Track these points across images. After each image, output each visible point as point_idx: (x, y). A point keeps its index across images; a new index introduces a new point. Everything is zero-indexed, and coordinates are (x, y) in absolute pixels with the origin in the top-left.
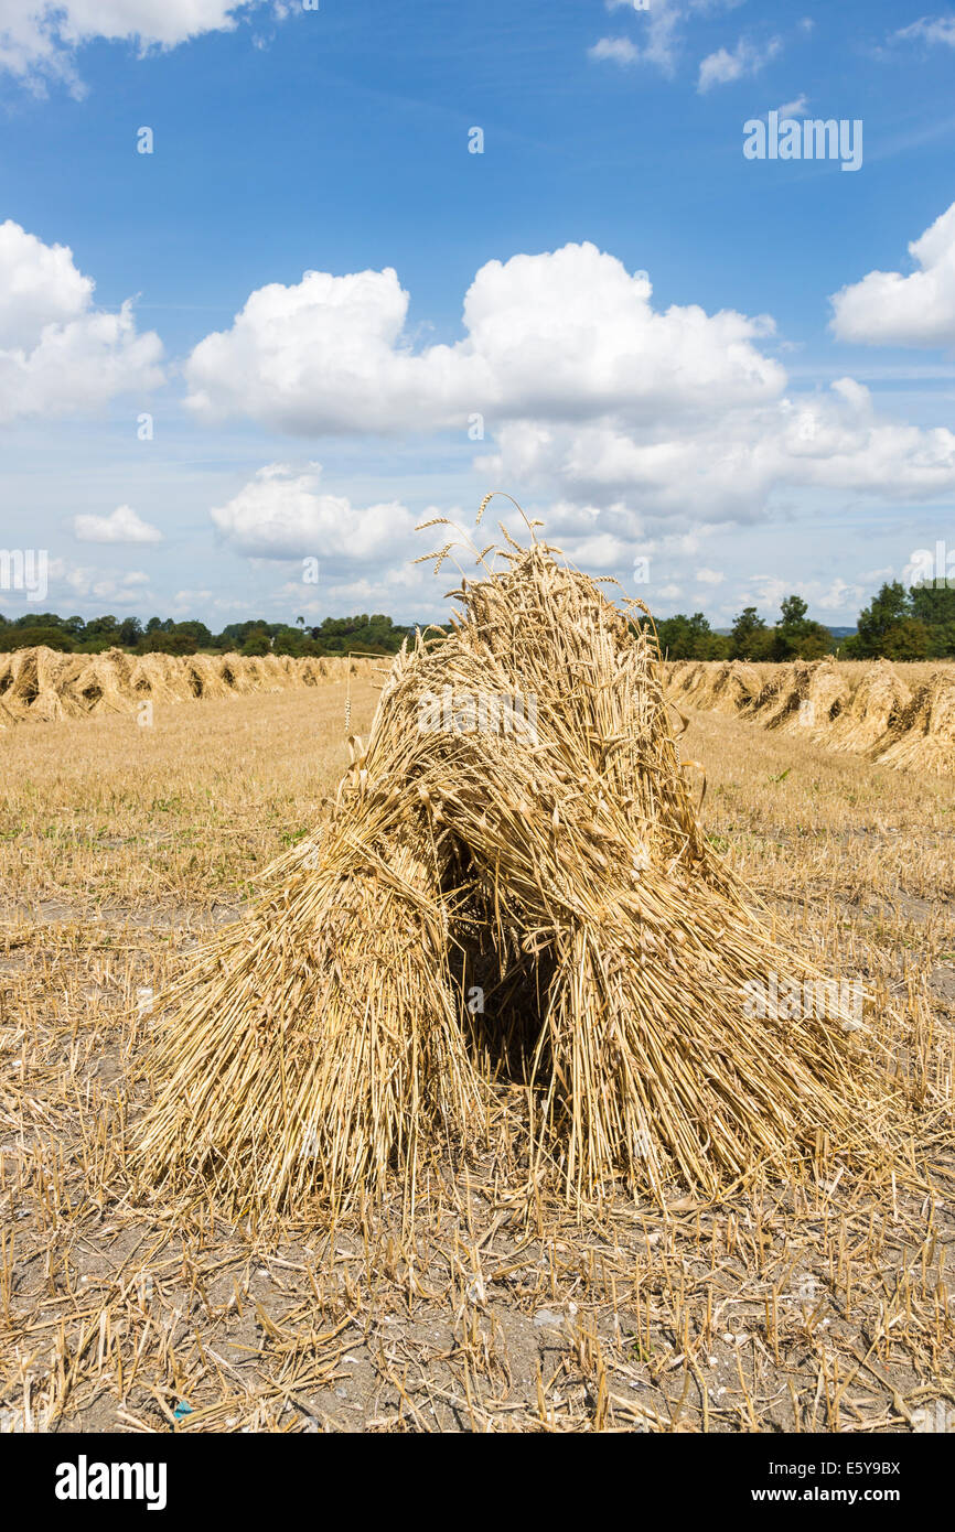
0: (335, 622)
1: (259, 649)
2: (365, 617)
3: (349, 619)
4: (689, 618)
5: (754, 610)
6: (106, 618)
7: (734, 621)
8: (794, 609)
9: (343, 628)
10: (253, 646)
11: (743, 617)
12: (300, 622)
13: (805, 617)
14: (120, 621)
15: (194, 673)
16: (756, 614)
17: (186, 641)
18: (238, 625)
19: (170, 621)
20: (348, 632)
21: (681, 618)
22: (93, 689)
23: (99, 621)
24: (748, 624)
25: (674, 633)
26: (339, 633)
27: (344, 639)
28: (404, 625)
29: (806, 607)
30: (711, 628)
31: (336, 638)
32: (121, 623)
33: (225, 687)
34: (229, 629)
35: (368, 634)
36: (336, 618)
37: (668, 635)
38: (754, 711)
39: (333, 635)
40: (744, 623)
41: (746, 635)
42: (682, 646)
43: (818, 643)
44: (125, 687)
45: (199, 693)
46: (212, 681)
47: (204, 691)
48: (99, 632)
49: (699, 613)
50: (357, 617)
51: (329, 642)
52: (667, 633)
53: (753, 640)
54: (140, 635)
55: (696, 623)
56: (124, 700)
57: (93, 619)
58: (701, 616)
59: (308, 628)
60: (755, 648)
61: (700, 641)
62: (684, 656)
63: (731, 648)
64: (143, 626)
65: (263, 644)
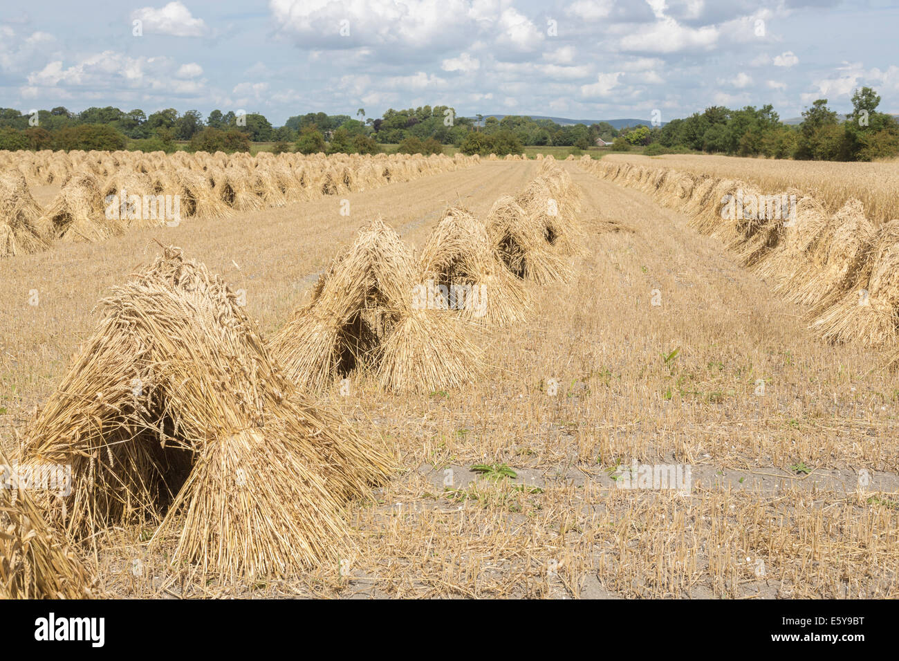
0: (397, 114)
1: (313, 145)
2: (427, 108)
3: (411, 111)
4: (757, 110)
5: (824, 102)
6: (167, 111)
7: (803, 114)
8: (866, 101)
9: (404, 120)
10: (306, 142)
11: (812, 110)
12: (361, 115)
14: (181, 114)
15: (188, 191)
16: (827, 106)
17: (239, 137)
18: (299, 117)
20: (410, 124)
21: (750, 110)
22: (63, 216)
23: (160, 114)
24: (819, 117)
25: (742, 126)
26: (402, 126)
27: (405, 132)
28: (466, 116)
29: (878, 99)
30: (780, 120)
31: (398, 130)
32: (182, 116)
33: (221, 206)
34: (293, 122)
35: (431, 126)
36: (398, 110)
37: (736, 128)
38: (745, 241)
39: (394, 127)
40: (814, 116)
41: (815, 128)
42: (749, 139)
43: (892, 139)
44: (97, 213)
45: (191, 213)
46: (208, 198)
47: (198, 209)
48: (160, 125)
49: (768, 104)
50: (420, 109)
51: (391, 134)
52: (735, 125)
53: (822, 134)
54: (201, 128)
55: (765, 115)
56: (94, 226)
57: (153, 112)
58: (770, 107)
59: (369, 121)
60: (825, 142)
61: (769, 134)
62: (752, 150)
63: (799, 144)
64: (204, 119)
65: (317, 141)
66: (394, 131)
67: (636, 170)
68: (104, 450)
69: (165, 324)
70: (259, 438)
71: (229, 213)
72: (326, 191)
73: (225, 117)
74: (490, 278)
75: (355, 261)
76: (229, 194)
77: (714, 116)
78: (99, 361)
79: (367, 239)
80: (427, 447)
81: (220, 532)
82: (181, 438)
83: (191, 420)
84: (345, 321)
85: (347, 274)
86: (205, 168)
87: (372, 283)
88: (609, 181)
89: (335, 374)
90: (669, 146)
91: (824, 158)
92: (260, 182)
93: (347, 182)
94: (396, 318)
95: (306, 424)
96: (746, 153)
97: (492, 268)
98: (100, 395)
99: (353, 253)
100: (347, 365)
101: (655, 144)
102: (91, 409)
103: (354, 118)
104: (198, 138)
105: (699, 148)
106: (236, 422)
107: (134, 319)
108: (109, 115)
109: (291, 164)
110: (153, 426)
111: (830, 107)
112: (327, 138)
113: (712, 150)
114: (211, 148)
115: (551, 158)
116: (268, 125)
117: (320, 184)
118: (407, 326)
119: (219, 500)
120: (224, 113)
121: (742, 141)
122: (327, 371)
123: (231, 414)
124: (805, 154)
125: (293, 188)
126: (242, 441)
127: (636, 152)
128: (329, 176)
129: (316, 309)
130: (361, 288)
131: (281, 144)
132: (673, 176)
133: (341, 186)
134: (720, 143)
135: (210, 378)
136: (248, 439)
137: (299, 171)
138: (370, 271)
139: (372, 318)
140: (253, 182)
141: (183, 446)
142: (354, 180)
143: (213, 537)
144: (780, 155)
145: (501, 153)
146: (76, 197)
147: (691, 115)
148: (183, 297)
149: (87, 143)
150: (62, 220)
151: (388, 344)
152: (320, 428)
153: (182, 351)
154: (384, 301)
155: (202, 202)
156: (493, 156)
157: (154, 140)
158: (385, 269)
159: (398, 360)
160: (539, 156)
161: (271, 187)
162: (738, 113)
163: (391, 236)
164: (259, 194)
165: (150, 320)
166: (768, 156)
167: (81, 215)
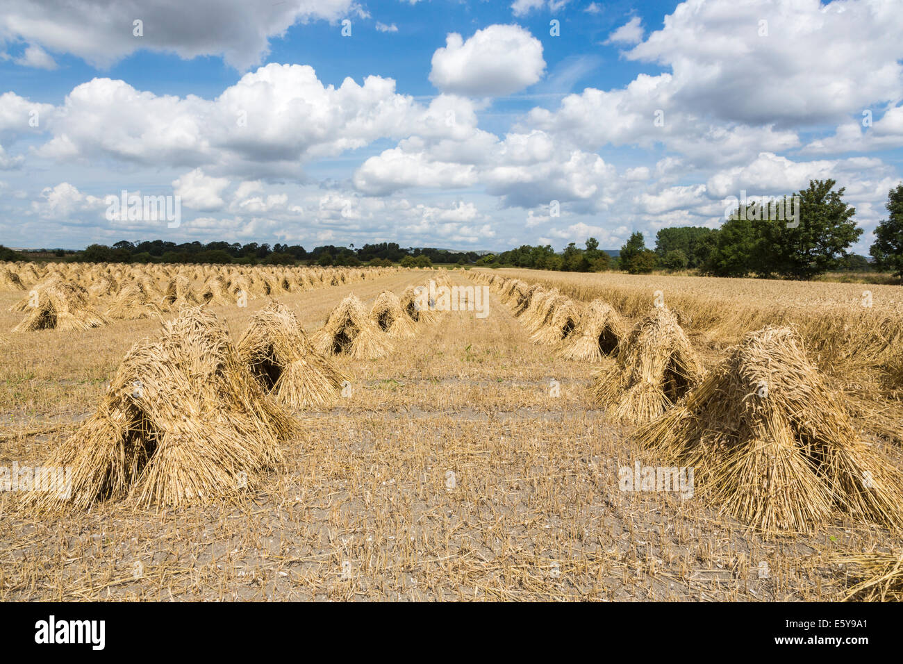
0: (370, 246)
1: (327, 262)
2: (385, 244)
3: (377, 245)
4: (544, 247)
5: (574, 244)
6: (252, 244)
7: (564, 250)
8: (592, 244)
9: (374, 249)
11: (568, 248)
12: (352, 246)
13: (598, 248)
14: (260, 245)
15: (266, 283)
16: (575, 246)
19: (285, 245)
20: (376, 251)
21: (540, 247)
23: (249, 245)
24: (571, 251)
25: (537, 254)
26: (372, 252)
27: (374, 255)
28: (405, 248)
29: (598, 243)
30: (555, 252)
33: (282, 290)
35: (387, 253)
36: (371, 244)
37: (534, 256)
39: (369, 253)
40: (569, 251)
41: (570, 256)
43: (604, 262)
45: (268, 293)
46: (276, 286)
47: (271, 291)
48: (249, 251)
49: (548, 244)
50: (381, 244)
51: (367, 256)
52: (533, 254)
53: (573, 259)
54: (270, 252)
56: (223, 298)
58: (550, 246)
59: (356, 250)
60: (574, 263)
61: (549, 259)
62: (541, 267)
63: (563, 263)
64: (272, 248)
65: (329, 259)
66: (369, 255)
67: (482, 275)
68: (252, 366)
69: (273, 324)
70: (305, 363)
71: (286, 294)
72: (333, 284)
73: (282, 247)
74: (400, 319)
75: (342, 309)
76: (286, 285)
77: (524, 250)
78: (251, 336)
79: (346, 301)
80: (366, 374)
81: (292, 392)
82: (278, 362)
83: (281, 357)
84: (337, 332)
85: (338, 315)
86: (273, 273)
87: (348, 318)
88: (470, 280)
89: (333, 353)
90: (503, 264)
91: (574, 271)
92: (301, 279)
93: (343, 280)
94: (358, 331)
95: (321, 361)
96: (538, 268)
97: (401, 315)
98: (251, 347)
99: (341, 306)
100: (338, 350)
101: (497, 263)
102: (248, 352)
103: (348, 248)
104: (268, 257)
105: (517, 265)
106: (297, 357)
107: (263, 322)
108: (223, 245)
109: (316, 272)
110: (268, 358)
111: (577, 247)
112: (334, 258)
113: (523, 266)
114: (275, 263)
115: (445, 269)
116: (304, 251)
117: (330, 281)
118: (362, 334)
119: (292, 383)
120: (282, 245)
121: (537, 262)
122: (330, 352)
123: (295, 354)
124: (566, 268)
125: (317, 282)
126: (299, 363)
127: (487, 267)
128: (334, 277)
129: (326, 328)
130: (344, 319)
131: (311, 260)
132: (497, 278)
133: (340, 282)
134: (526, 262)
135: (288, 342)
136: (300, 363)
137: (320, 275)
138: (347, 313)
139: (349, 332)
140: (297, 279)
141: (280, 365)
142: (347, 279)
143: (289, 394)
144: (554, 269)
145: (421, 267)
146: (215, 285)
147: (513, 249)
148: (279, 316)
149: (211, 260)
150: (208, 296)
151: (354, 342)
152: (326, 363)
153: (279, 333)
154: (352, 324)
155: (273, 288)
156: (417, 268)
157: (245, 258)
158: (354, 312)
159: (358, 348)
160: (439, 268)
161: (306, 282)
162: (535, 249)
163: (356, 299)
164: (301, 285)
165: (268, 322)
166: (549, 270)
167: (217, 294)
